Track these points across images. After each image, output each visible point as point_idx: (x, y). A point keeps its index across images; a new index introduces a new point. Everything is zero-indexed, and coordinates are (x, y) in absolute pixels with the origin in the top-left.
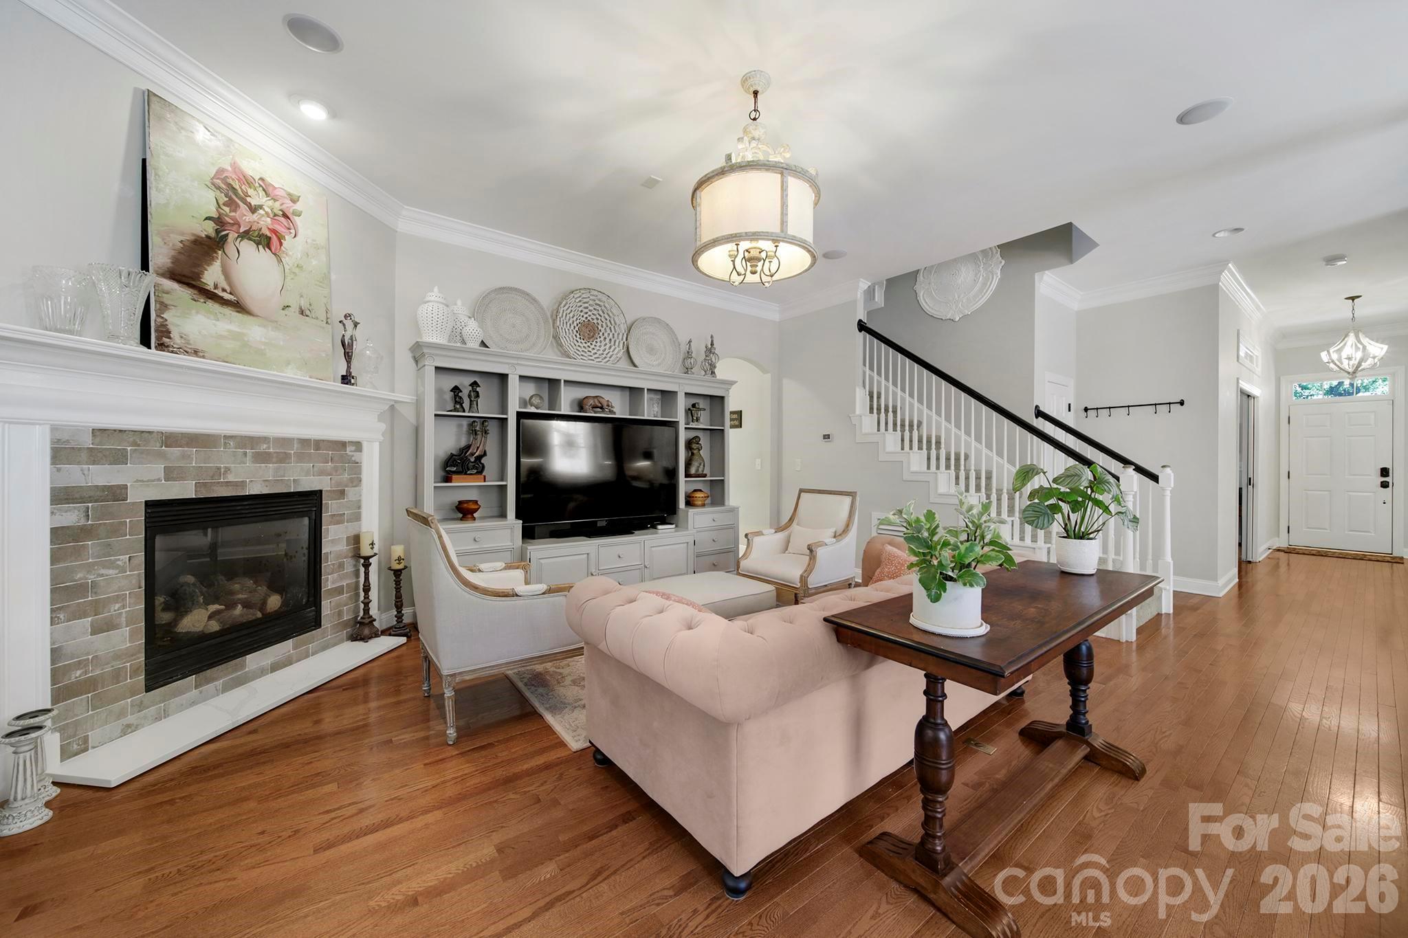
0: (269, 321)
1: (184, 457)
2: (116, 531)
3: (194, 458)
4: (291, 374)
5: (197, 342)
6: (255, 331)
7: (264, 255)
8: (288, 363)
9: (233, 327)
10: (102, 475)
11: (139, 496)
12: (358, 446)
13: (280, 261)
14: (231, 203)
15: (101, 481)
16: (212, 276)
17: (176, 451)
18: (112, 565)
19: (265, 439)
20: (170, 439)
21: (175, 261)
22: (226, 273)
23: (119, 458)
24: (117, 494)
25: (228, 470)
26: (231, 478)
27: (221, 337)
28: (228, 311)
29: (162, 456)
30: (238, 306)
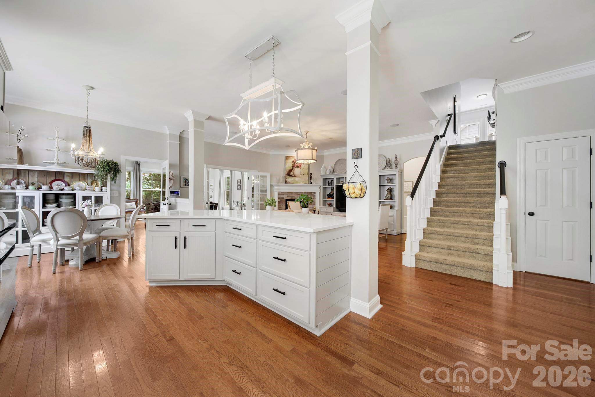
0: (299, 177)
1: (289, 195)
2: (283, 202)
3: (290, 195)
4: (301, 184)
5: (289, 182)
6: (296, 179)
7: (298, 169)
8: (301, 182)
9: (294, 179)
10: (282, 196)
11: (285, 199)
12: (315, 193)
13: (300, 168)
14: (294, 164)
15: (282, 197)
16: (291, 174)
17: (289, 194)
18: (283, 205)
19: (299, 192)
20: (288, 193)
21: (288, 173)
22: (293, 173)
23: (283, 195)
24: (283, 198)
25: (294, 196)
26: (295, 197)
27: (292, 180)
28: (293, 177)
29: (287, 195)
30: (295, 176)
